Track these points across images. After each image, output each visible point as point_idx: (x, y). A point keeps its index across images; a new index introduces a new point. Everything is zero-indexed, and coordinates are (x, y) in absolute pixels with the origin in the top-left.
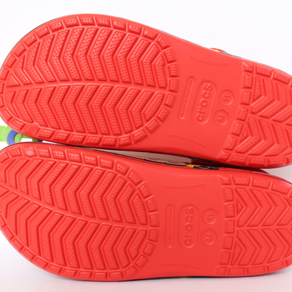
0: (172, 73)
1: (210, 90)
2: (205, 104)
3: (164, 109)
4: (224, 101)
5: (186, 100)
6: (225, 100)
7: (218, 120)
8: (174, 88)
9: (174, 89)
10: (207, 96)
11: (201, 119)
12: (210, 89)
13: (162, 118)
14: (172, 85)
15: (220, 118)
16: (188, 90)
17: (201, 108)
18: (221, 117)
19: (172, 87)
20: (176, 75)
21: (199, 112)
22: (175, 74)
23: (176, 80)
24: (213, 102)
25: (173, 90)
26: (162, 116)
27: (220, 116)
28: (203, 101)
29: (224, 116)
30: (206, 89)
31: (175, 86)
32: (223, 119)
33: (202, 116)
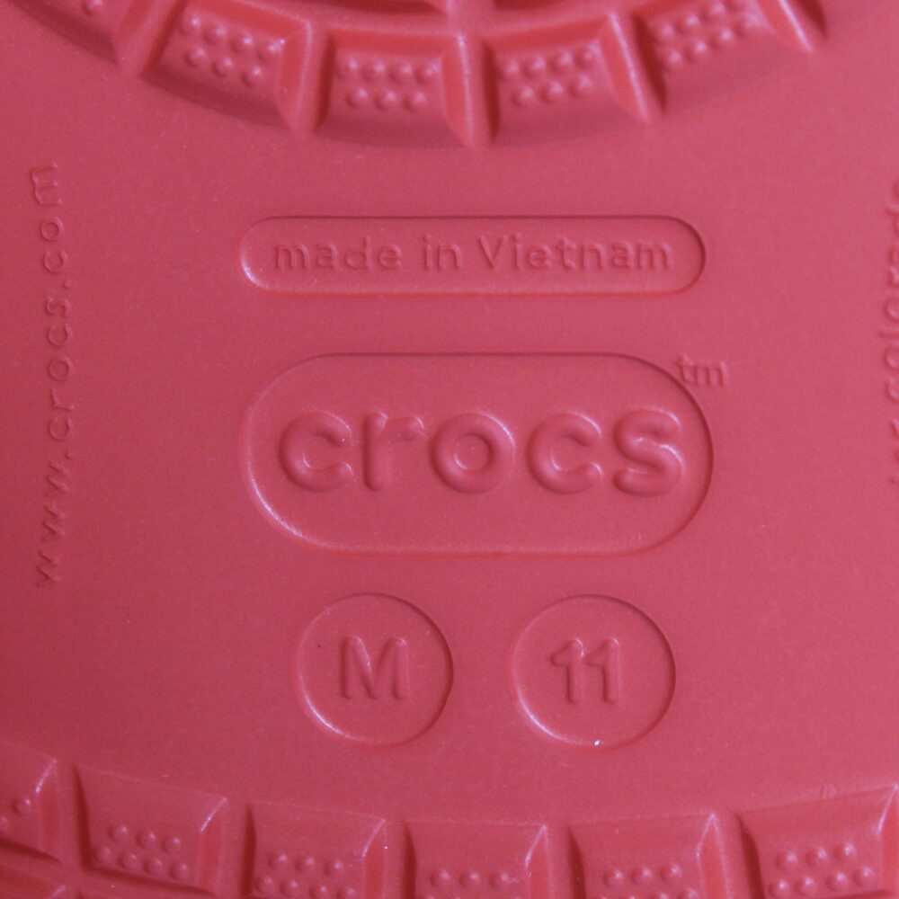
0: (680, 29)
1: (617, 482)
2: (456, 465)
3: (276, 46)
4: (552, 660)
5: (444, 258)
6: (559, 659)
7: (344, 646)
8: (528, 93)
9: (515, 100)
10: (552, 467)
11: (303, 465)
12: (632, 475)
13: (188, 60)
14: (554, 68)
15: (368, 663)
16: (560, 249)
17: (408, 437)
18: (380, 662)
19: (527, 73)
20: (668, 79)
21: (366, 427)
22: (675, 58)
23: (622, 84)
24: (508, 549)
25: (504, 93)
26: (200, 53)
27: (385, 652)
28: (490, 447)
29: (395, 693)
30: (617, 436)
31: (544, 96)
32: (369, 693)
33: (332, 469)
